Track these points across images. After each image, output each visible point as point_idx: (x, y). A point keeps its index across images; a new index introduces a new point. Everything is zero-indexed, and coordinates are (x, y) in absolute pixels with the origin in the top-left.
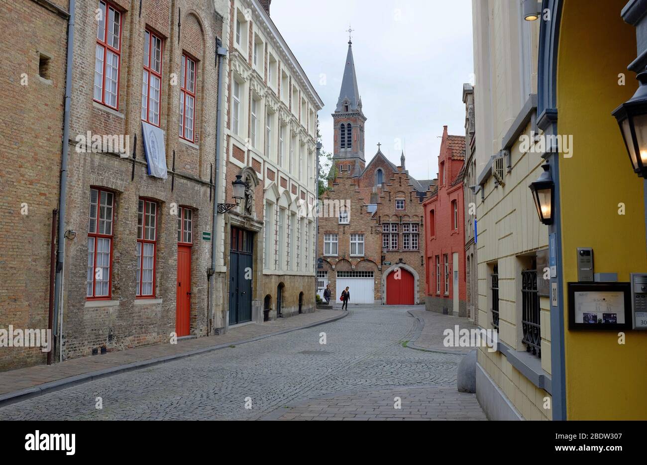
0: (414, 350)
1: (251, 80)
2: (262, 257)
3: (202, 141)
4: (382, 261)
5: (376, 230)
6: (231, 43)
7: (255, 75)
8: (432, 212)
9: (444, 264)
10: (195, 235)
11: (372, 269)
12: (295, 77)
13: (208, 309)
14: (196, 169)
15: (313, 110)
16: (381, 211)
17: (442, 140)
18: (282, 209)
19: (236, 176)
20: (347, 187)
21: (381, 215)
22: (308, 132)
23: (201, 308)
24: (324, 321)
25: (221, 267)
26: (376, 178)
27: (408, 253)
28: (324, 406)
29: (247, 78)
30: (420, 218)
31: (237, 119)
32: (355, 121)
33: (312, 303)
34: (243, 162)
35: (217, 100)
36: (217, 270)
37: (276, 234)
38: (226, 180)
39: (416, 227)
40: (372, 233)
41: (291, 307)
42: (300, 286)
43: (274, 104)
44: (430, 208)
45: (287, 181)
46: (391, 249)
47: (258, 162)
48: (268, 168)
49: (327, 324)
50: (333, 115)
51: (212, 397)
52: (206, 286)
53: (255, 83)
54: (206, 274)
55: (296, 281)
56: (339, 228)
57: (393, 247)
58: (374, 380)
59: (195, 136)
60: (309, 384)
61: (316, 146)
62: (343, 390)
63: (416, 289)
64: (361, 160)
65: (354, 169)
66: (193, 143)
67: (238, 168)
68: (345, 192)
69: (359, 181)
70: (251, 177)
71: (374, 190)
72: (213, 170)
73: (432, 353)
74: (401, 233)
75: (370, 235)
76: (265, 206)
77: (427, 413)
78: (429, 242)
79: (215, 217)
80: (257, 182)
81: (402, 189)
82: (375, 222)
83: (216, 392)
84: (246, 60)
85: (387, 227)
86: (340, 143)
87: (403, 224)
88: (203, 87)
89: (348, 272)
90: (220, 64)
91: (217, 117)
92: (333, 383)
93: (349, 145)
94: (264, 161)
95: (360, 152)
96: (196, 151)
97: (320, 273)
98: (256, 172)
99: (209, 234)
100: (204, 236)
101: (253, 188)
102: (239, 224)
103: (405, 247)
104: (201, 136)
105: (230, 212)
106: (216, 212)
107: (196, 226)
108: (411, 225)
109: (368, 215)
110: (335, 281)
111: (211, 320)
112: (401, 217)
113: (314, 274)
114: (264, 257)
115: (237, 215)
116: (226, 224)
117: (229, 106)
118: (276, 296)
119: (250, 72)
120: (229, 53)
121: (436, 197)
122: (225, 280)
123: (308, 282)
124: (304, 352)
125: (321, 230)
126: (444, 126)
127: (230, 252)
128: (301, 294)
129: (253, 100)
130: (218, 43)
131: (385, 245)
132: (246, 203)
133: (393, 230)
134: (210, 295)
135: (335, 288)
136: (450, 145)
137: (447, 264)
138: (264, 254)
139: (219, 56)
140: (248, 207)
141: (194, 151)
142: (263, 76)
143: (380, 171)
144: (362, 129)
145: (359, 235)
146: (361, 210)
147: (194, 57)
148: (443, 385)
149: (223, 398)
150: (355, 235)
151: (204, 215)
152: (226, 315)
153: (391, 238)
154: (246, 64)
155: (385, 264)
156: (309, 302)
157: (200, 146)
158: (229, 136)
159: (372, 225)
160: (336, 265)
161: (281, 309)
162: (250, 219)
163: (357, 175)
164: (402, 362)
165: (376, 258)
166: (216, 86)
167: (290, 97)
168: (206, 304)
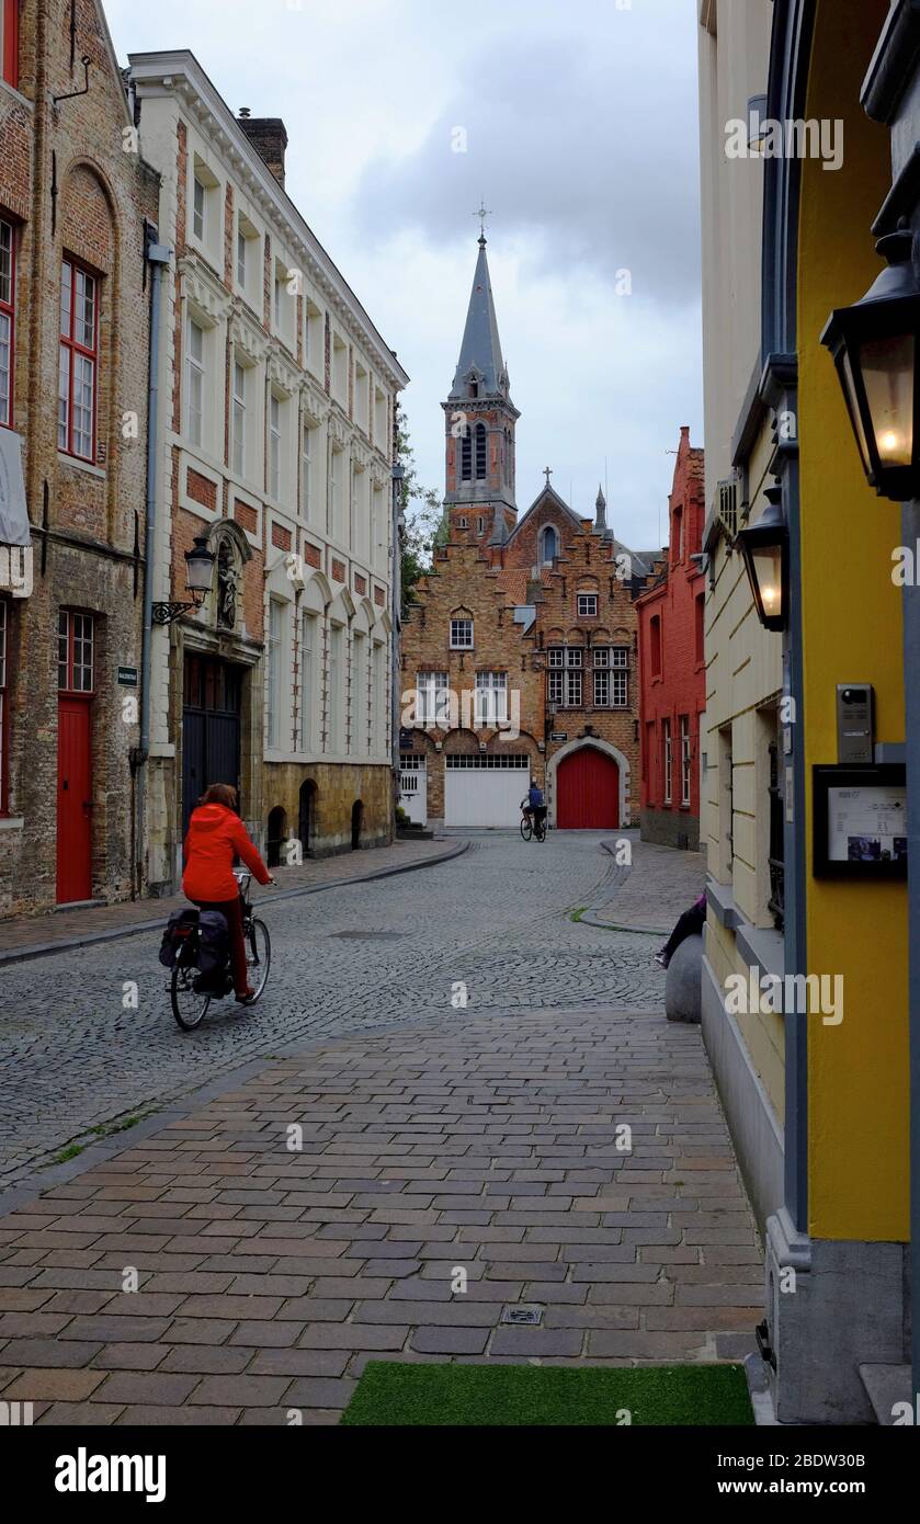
0: (594, 928)
1: (230, 320)
2: (260, 723)
3: (114, 461)
4: (547, 731)
5: (533, 663)
6: (181, 234)
7: (239, 308)
8: (655, 621)
9: (680, 738)
10: (99, 675)
11: (525, 749)
12: (339, 314)
13: (132, 841)
14: (102, 525)
15: (385, 392)
16: (545, 620)
17: (678, 458)
18: (310, 616)
19: (195, 540)
20: (467, 566)
21: (544, 629)
22: (371, 442)
23: (115, 838)
24: (406, 866)
25: (162, 745)
26: (540, 547)
27: (604, 714)
28: (356, 1055)
29: (220, 316)
30: (633, 636)
31: (199, 409)
32: (493, 419)
33: (384, 826)
34: (213, 508)
35: (149, 367)
36: (155, 751)
37: (296, 672)
38: (172, 548)
39: (623, 655)
40: (523, 670)
41: (334, 835)
42: (353, 787)
43: (289, 375)
44: (651, 612)
45: (319, 550)
46: (567, 705)
47: (248, 507)
48: (273, 522)
49: (412, 873)
50: (445, 406)
51: (109, 1035)
52: (126, 789)
53: (242, 328)
54: (126, 762)
55: (344, 775)
56: (450, 659)
57: (571, 701)
58: (487, 996)
59: (97, 449)
60: (340, 1004)
61: (391, 473)
62: (413, 1018)
63: (624, 793)
64: (507, 508)
65: (491, 526)
66: (94, 465)
67: (200, 522)
68: (463, 577)
69: (502, 554)
70: (233, 542)
71: (535, 573)
72: (140, 526)
73: (633, 935)
74: (589, 670)
75: (520, 674)
76: (267, 609)
77: (583, 1067)
78: (648, 689)
79: (147, 633)
80: (247, 553)
81: (593, 570)
82: (531, 644)
83: (120, 1026)
84: (217, 275)
85: (559, 655)
86: (459, 469)
87: (595, 648)
88: (114, 336)
89: (470, 757)
90: (156, 282)
91: (149, 404)
92: (394, 1001)
93: (481, 473)
94: (265, 506)
95: (505, 489)
96: (99, 483)
97: (409, 759)
98: (246, 532)
99: (133, 672)
100: (121, 676)
101: (237, 566)
102: (204, 648)
103: (598, 702)
104: (111, 449)
105: (184, 622)
106: (149, 621)
107: (102, 654)
108: (612, 652)
109: (515, 629)
110: (443, 778)
111: (140, 864)
112: (589, 633)
113: (389, 761)
114: (266, 723)
115: (200, 627)
116: (173, 648)
117: (177, 381)
118: (297, 811)
119: (228, 301)
120: (177, 258)
121: (663, 588)
122: (174, 774)
123: (374, 778)
124: (343, 935)
125: (410, 662)
126: (682, 428)
127: (184, 713)
128: (358, 806)
129: (238, 366)
130: (149, 235)
131: (553, 696)
132: (222, 600)
133: (571, 662)
134: (136, 810)
135: (442, 792)
136: (695, 470)
137: (687, 738)
138: (266, 717)
139: (153, 266)
140: (226, 609)
141: (93, 483)
142: (259, 311)
143: (549, 530)
144: (509, 438)
145: (495, 675)
146: (500, 617)
147: (93, 266)
148: (643, 1004)
149: (135, 1039)
150: (487, 676)
151: (121, 629)
152: (175, 854)
153: (567, 680)
154: (217, 285)
155: (554, 739)
156: (376, 824)
157: (110, 471)
158: (177, 449)
159: (525, 652)
160: (444, 741)
161: (310, 840)
162: (231, 636)
163: (500, 541)
164: (561, 955)
165: (533, 725)
166: (146, 334)
167: (328, 361)
168: (128, 830)
